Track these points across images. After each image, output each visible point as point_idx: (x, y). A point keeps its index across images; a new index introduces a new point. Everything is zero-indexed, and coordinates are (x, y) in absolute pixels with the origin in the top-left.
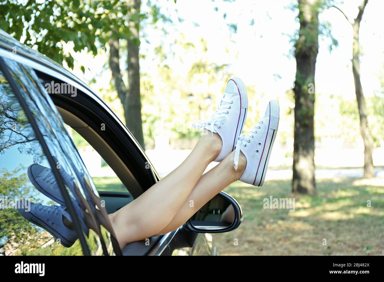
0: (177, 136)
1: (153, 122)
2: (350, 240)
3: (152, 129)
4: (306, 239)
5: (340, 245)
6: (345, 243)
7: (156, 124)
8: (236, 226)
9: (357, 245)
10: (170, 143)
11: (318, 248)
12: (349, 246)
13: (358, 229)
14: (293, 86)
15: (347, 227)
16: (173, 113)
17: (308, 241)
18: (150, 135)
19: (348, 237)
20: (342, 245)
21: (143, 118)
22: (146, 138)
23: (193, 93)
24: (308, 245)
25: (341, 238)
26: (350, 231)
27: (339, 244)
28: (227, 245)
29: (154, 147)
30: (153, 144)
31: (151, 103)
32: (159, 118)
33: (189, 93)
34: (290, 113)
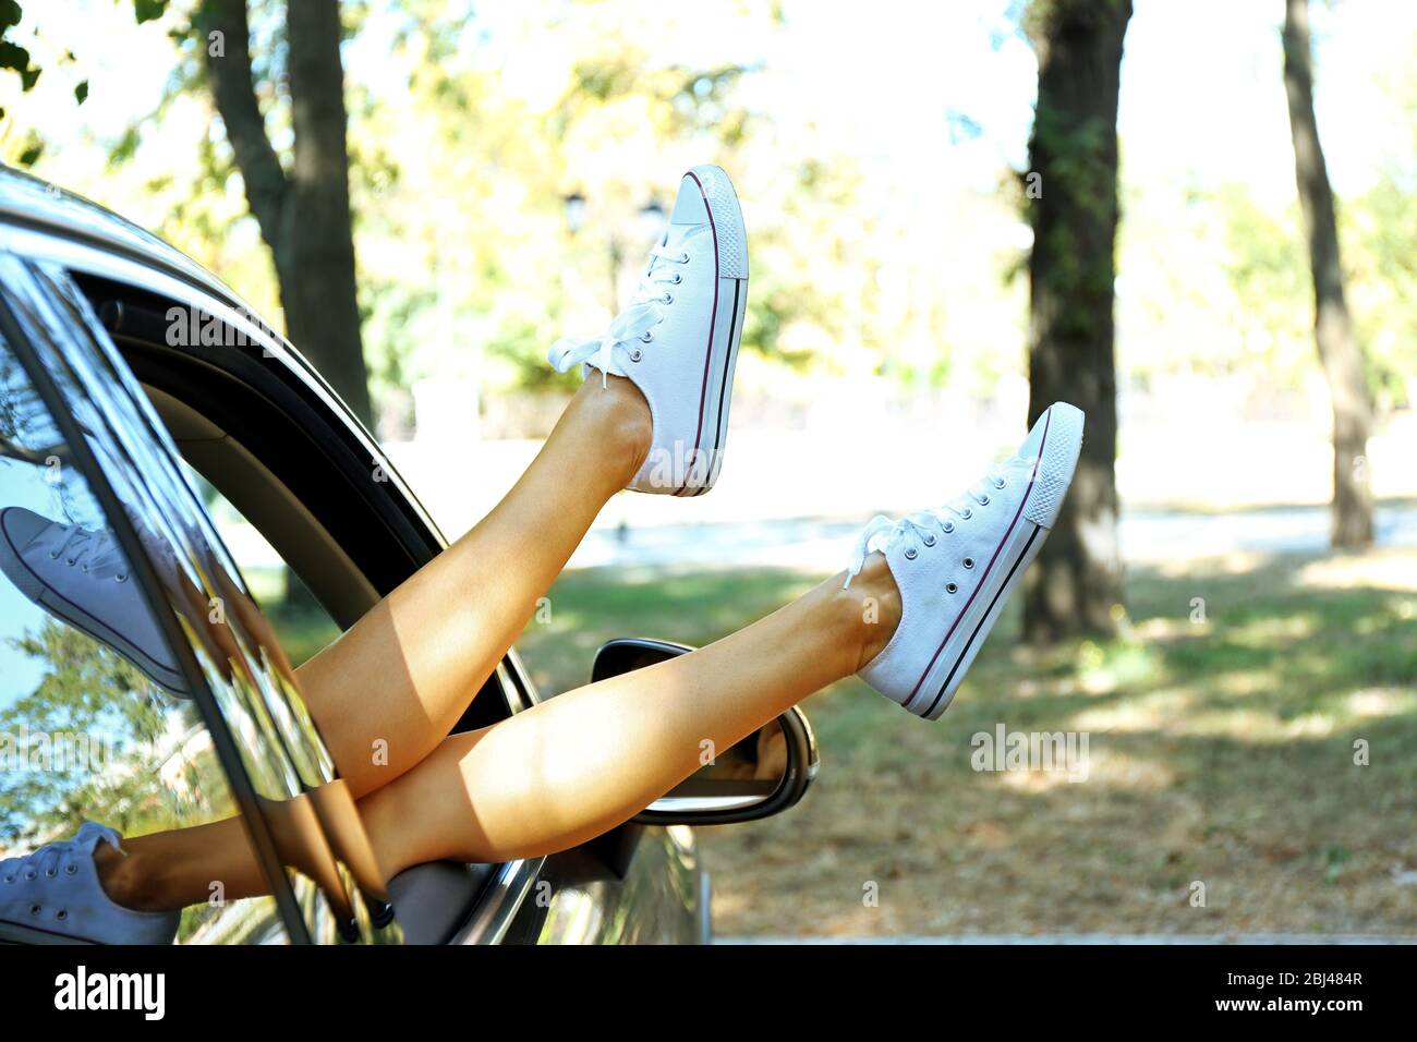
0: (513, 374)
1: (404, 315)
2: (1260, 824)
3: (399, 346)
4: (1079, 825)
5: (1220, 847)
6: (1240, 839)
7: (420, 322)
8: (793, 798)
9: (1292, 844)
10: (482, 410)
11: (1129, 861)
12: (1257, 850)
13: (1294, 776)
14: (1022, 161)
15: (1251, 770)
16: (491, 273)
17: (1085, 835)
18: (394, 373)
19: (1255, 813)
20: (1230, 844)
21: (364, 298)
22: (377, 388)
23: (586, 191)
24: (1085, 851)
25: (1223, 817)
26: (1262, 784)
27: (1216, 840)
28: (746, 857)
29: (410, 425)
30: (406, 413)
31: (397, 232)
32: (434, 298)
33: (568, 190)
34: (1010, 277)
